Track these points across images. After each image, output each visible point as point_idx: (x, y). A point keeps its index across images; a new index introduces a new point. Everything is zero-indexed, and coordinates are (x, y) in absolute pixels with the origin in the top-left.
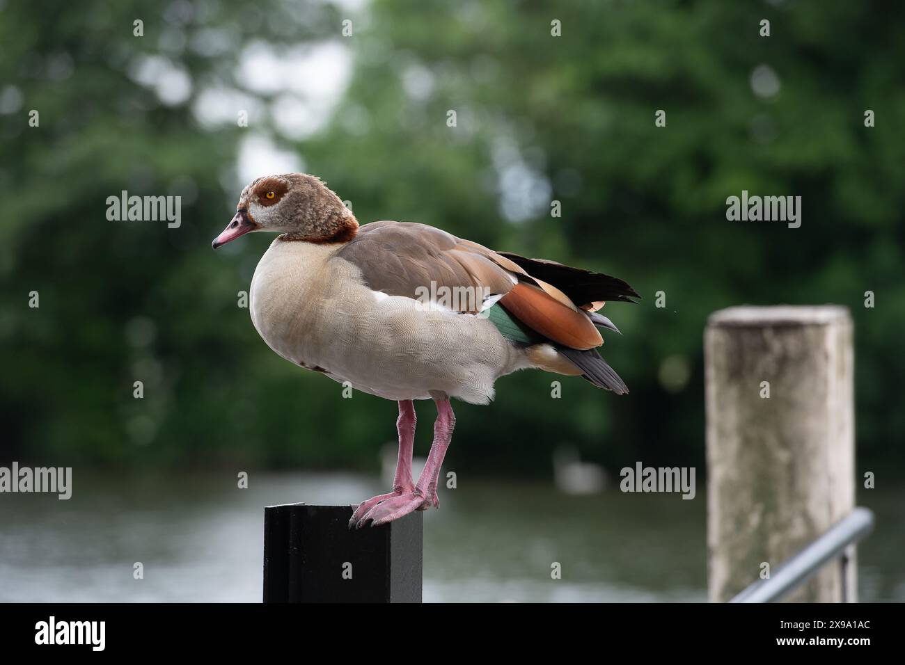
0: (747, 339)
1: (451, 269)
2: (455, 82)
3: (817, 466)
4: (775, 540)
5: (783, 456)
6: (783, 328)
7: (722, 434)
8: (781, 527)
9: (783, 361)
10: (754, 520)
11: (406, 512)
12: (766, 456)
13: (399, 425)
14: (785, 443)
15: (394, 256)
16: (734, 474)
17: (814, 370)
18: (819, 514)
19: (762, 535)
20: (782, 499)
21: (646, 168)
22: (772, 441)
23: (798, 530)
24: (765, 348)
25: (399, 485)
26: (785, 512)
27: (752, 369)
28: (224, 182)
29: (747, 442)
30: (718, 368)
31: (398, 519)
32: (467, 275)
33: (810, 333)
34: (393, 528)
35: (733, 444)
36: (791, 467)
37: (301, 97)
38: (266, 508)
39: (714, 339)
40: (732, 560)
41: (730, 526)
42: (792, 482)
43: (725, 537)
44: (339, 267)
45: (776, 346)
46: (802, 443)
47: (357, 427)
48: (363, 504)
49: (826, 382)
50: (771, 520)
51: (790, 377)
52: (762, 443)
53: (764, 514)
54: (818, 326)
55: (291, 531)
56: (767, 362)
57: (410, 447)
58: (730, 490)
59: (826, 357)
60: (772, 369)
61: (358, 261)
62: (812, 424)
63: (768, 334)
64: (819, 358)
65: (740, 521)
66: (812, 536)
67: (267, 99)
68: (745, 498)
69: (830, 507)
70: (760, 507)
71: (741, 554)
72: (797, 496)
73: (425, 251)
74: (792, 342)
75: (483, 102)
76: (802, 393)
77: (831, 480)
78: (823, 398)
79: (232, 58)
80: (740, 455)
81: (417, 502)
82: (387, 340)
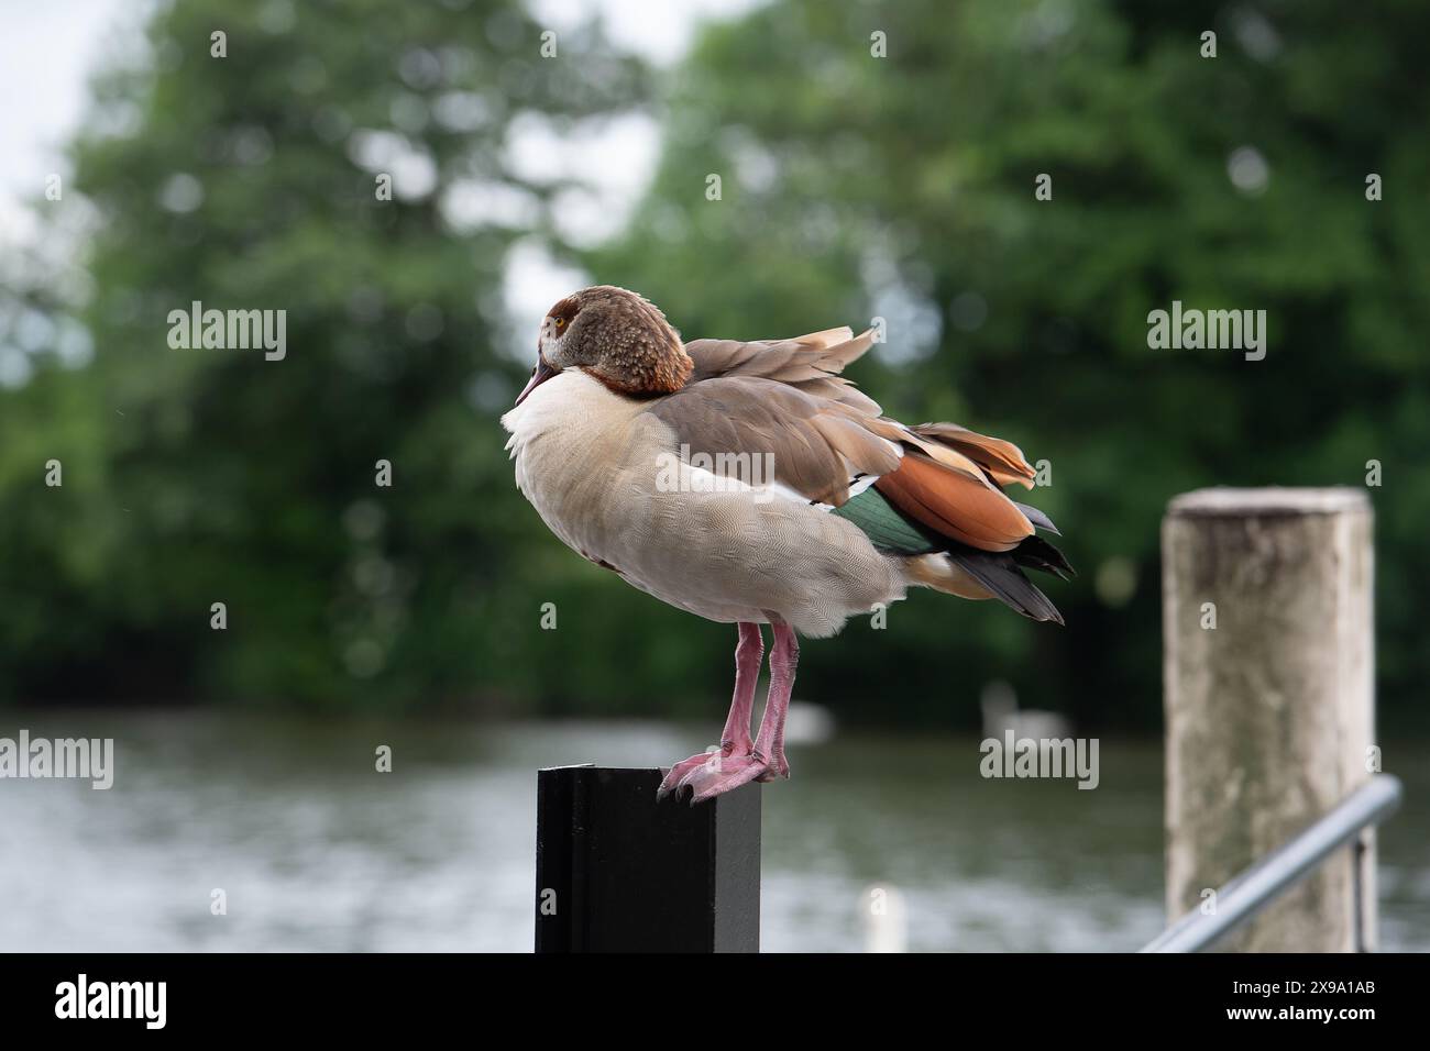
0: (1221, 532)
1: (805, 440)
2: (808, 168)
3: (1321, 714)
4: (1260, 819)
5: (1273, 700)
6: (1273, 518)
7: (1186, 669)
8: (1271, 802)
9: (1274, 565)
10: (1232, 791)
11: (739, 783)
12: (1249, 700)
13: (739, 655)
14: (1276, 683)
15: (726, 418)
16: (1203, 726)
17: (1318, 578)
18: (1324, 783)
19: (1243, 811)
20: (1271, 763)
21: (1077, 292)
22: (1256, 678)
23: (1294, 805)
24: (1248, 547)
25: (729, 740)
26: (1275, 780)
27: (1230, 576)
28: (485, 309)
29: (1221, 681)
30: (1180, 576)
31: (726, 793)
32: (828, 449)
33: (1312, 525)
34: (719, 805)
35: (1203, 683)
36: (1285, 716)
37: (590, 189)
38: (539, 772)
39: (1174, 533)
40: (1200, 847)
41: (1197, 799)
42: (1285, 738)
43: (1190, 816)
44: (646, 428)
45: (1264, 544)
46: (1301, 682)
47: (670, 656)
48: (677, 767)
49: (1334, 596)
50: (1255, 791)
51: (1284, 587)
52: (1243, 682)
53: (1245, 784)
54: (1324, 516)
55: (575, 804)
56: (1251, 568)
57: (751, 687)
58: (1197, 748)
59: (1336, 559)
60: (1259, 577)
61: (674, 421)
62: (1314, 655)
63: (1253, 527)
64: (1326, 561)
65: (1211, 793)
66: (1314, 814)
67: (544, 193)
68: (1219, 759)
69: (1340, 773)
70: (1239, 773)
71: (1212, 840)
72: (1292, 756)
73: (768, 415)
74: (1286, 539)
75: (847, 198)
76: (1300, 612)
77: (1341, 735)
78: (1330, 619)
79: (496, 136)
80: (1212, 698)
81: (755, 769)
82: (700, 536)
